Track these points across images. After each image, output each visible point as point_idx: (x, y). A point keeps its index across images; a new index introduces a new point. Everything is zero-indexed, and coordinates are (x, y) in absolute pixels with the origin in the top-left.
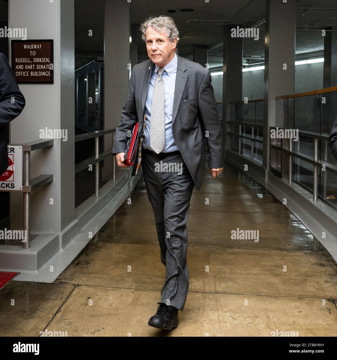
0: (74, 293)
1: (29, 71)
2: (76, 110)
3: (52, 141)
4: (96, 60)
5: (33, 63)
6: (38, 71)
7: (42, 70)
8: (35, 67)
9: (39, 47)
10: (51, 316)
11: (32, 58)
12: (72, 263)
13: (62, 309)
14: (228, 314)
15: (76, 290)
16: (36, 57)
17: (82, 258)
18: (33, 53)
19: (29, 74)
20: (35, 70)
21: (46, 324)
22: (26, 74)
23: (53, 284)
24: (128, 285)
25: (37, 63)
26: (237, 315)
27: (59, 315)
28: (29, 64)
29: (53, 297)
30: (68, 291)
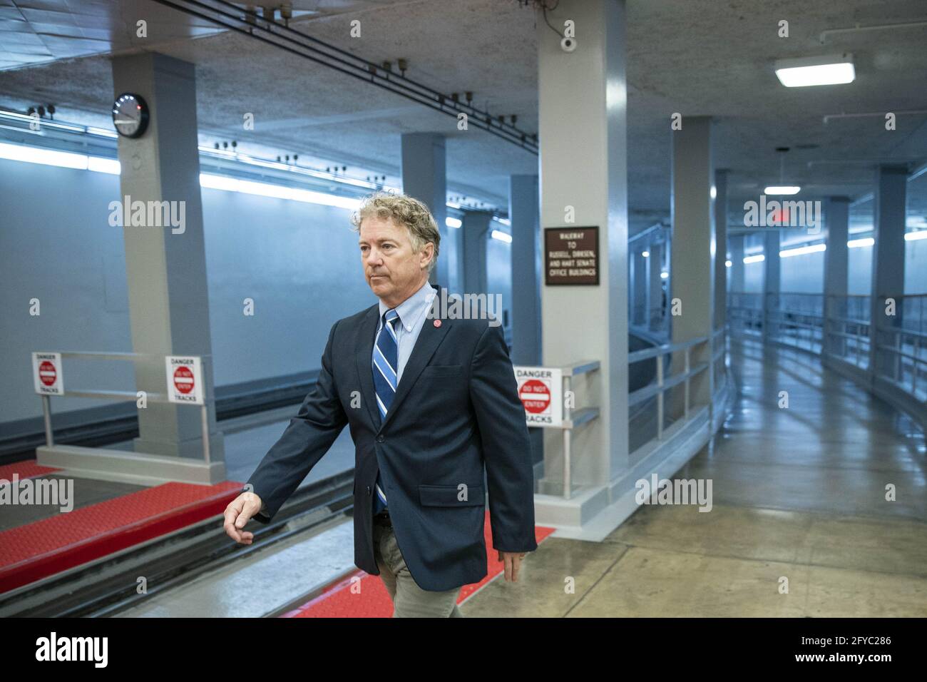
0: (627, 554)
1: (568, 268)
2: (629, 305)
3: (598, 363)
4: (662, 224)
5: (572, 259)
6: (579, 268)
7: (584, 268)
8: (575, 263)
9: (580, 236)
10: (600, 575)
11: (570, 251)
12: (626, 521)
13: (613, 569)
14: (820, 587)
15: (630, 552)
16: (577, 249)
17: (638, 518)
18: (573, 245)
19: (568, 272)
20: (575, 267)
21: (595, 582)
22: (563, 273)
23: (601, 543)
24: (695, 550)
25: (576, 259)
26: (832, 589)
27: (609, 575)
28: (566, 259)
29: (601, 556)
30: (619, 552)
